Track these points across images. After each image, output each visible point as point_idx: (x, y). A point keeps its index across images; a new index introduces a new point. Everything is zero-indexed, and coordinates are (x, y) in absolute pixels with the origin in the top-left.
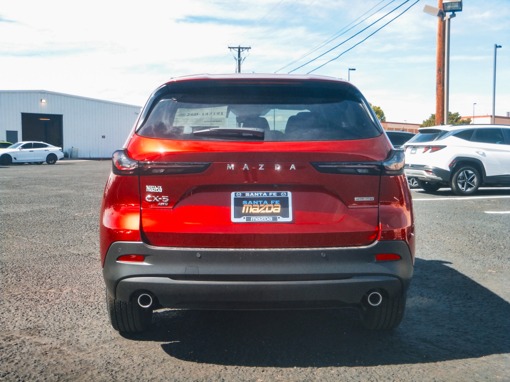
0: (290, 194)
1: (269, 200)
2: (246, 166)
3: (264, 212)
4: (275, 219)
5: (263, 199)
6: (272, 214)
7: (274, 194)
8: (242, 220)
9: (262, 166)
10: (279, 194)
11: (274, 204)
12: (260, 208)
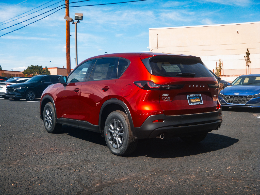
0: (200, 95)
1: (196, 97)
2: (193, 86)
3: (196, 101)
4: (199, 103)
5: (195, 97)
6: (198, 102)
7: (197, 95)
8: (192, 104)
9: (197, 85)
10: (198, 95)
11: (198, 98)
12: (195, 100)
